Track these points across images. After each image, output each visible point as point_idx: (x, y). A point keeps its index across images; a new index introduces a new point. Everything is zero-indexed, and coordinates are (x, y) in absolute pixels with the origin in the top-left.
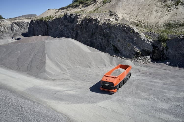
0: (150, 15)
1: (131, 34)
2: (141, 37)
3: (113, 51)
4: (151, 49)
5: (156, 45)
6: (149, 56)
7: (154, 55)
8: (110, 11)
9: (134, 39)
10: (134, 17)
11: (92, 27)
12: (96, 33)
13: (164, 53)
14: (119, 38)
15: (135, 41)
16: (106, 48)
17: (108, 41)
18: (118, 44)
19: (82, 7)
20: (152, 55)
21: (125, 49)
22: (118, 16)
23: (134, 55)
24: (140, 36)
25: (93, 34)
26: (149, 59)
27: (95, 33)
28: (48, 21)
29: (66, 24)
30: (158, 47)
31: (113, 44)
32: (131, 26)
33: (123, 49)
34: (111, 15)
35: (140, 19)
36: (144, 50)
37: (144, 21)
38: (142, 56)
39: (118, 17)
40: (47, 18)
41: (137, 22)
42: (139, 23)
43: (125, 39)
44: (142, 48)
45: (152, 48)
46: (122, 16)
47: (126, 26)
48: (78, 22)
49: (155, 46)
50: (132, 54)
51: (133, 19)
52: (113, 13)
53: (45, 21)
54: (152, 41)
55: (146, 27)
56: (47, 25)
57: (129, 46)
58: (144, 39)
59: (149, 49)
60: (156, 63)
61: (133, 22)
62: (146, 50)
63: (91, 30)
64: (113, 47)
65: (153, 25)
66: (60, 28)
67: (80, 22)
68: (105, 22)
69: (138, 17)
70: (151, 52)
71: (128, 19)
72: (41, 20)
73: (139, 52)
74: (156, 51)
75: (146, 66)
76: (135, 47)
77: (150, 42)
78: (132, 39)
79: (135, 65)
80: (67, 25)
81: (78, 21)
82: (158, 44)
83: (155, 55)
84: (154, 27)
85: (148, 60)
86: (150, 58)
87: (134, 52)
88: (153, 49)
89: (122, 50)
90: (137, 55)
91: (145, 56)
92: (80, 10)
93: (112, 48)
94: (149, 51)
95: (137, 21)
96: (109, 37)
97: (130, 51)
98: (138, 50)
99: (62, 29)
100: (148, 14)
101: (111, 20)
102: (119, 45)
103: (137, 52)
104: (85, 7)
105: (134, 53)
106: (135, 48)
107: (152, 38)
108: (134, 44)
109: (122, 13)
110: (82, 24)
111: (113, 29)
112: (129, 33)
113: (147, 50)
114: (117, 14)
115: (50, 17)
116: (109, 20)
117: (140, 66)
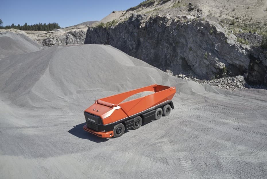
0: (259, 6)
1: (211, 37)
2: (228, 42)
3: (181, 67)
4: (246, 63)
5: (256, 56)
6: (242, 76)
7: (251, 75)
8: (190, 4)
9: (216, 45)
10: (230, 11)
11: (158, 30)
12: (163, 40)
14: (190, 45)
15: (217, 49)
16: (171, 63)
17: (174, 50)
18: (190, 56)
19: (158, 4)
20: (247, 74)
21: (200, 65)
22: (201, 11)
23: (215, 74)
24: (227, 38)
25: (158, 43)
26: (240, 82)
27: (161, 41)
28: (109, 28)
29: (131, 31)
30: (261, 60)
31: (181, 55)
32: (212, 22)
33: (197, 65)
34: (190, 10)
35: (238, 14)
36: (233, 65)
37: (245, 16)
38: (228, 75)
39: (202, 13)
40: (109, 23)
41: (232, 19)
42: (235, 20)
43: (200, 46)
44: (231, 62)
45: (249, 60)
46: (209, 11)
47: (202, 22)
48: (141, 25)
49: (255, 58)
50: (211, 73)
51: (227, 15)
52: (193, 7)
53: (106, 28)
54: (248, 47)
55: (245, 27)
56: (109, 34)
57: (206, 59)
58: (233, 44)
59: (242, 64)
60: (252, 89)
61: (226, 19)
62: (238, 66)
63: (156, 36)
64: (181, 61)
65: (259, 23)
66: (124, 37)
67: (144, 24)
68: (173, 20)
69: (236, 11)
70: (246, 69)
71: (217, 15)
72: (100, 27)
73: (224, 68)
74: (256, 68)
75: (227, 94)
76: (217, 59)
77: (244, 50)
78: (213, 45)
79: (206, 90)
80: (132, 33)
81: (141, 23)
82: (260, 54)
83: (254, 73)
84: (262, 25)
85: (239, 83)
86: (243, 79)
87: (215, 68)
88: (250, 62)
89: (195, 66)
90: (219, 74)
91: (234, 76)
92: (154, 9)
93: (180, 62)
94: (243, 66)
95: (233, 17)
96: (177, 43)
97: (208, 66)
98: (222, 65)
99: (126, 39)
100: (255, 6)
101: (189, 17)
102: (190, 57)
103: (219, 69)
104: (161, 4)
105: (215, 70)
106: (217, 61)
107: (250, 43)
108: (216, 54)
109: (210, 6)
110: (145, 28)
111: (183, 30)
112: (207, 35)
113: (240, 66)
114: (200, 8)
115: (113, 22)
116: (185, 17)
117: (215, 92)
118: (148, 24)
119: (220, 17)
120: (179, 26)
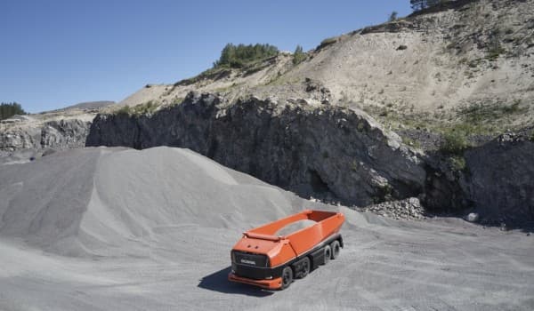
0: (420, 87)
1: (360, 135)
2: (390, 144)
3: (310, 186)
4: (420, 177)
5: (434, 166)
6: (416, 199)
7: (431, 196)
8: (308, 80)
9: (370, 149)
10: (376, 93)
11: (255, 122)
12: (265, 140)
13: (461, 189)
14: (324, 148)
15: (371, 155)
16: (289, 179)
17: (296, 158)
18: (325, 166)
19: (238, 76)
20: (424, 195)
21: (344, 180)
22: (328, 92)
23: (372, 196)
24: (386, 138)
25: (256, 144)
26: (415, 208)
27: (262, 141)
28: (141, 117)
29: (189, 122)
30: (443, 171)
31: (309, 164)
32: (359, 112)
33: (339, 180)
34: (310, 89)
35: (390, 99)
36: (399, 181)
37: (401, 103)
38: (395, 197)
39: (329, 95)
40: (140, 107)
41: (382, 106)
42: (388, 108)
43: (344, 151)
44: (396, 176)
45: (424, 172)
46: (342, 93)
47: (344, 111)
48: (219, 112)
49: (433, 169)
50: (365, 194)
51: (371, 99)
52: (314, 85)
53: (134, 116)
54: (421, 152)
55: (407, 120)
56: (140, 128)
57: (354, 171)
58: (397, 147)
59: (414, 179)
60: (436, 218)
61: (371, 106)
62: (407, 182)
63: (252, 132)
64: (309, 175)
65: (427, 114)
66: (174, 134)
67: (224, 111)
68: (288, 107)
69: (385, 94)
70: (421, 187)
71: (357, 100)
72: (123, 114)
73: (386, 187)
74: (437, 184)
75: (403, 226)
76: (374, 171)
77: (415, 157)
78: (364, 148)
79: (368, 221)
80: (191, 126)
81: (218, 110)
82: (441, 162)
83: (435, 193)
84: (431, 117)
85: (413, 211)
86: (418, 203)
87: (371, 186)
88: (427, 176)
89: (336, 184)
90: (379, 196)
91: (404, 199)
92: (231, 83)
93: (308, 177)
94: (416, 182)
95: (383, 103)
96: (299, 145)
97: (358, 184)
98: (382, 181)
99: (178, 137)
100: (415, 86)
101: (309, 101)
102: (326, 168)
103: (379, 188)
104: (244, 76)
105: (371, 190)
106: (374, 174)
107: (422, 146)
108: (371, 162)
109: (342, 85)
110: (228, 118)
111: (309, 123)
112: (354, 133)
113: (411, 181)
114: (326, 86)
115: (149, 105)
116: (303, 102)
117: (384, 225)
118: (233, 112)
119: (362, 102)
120: (301, 116)
